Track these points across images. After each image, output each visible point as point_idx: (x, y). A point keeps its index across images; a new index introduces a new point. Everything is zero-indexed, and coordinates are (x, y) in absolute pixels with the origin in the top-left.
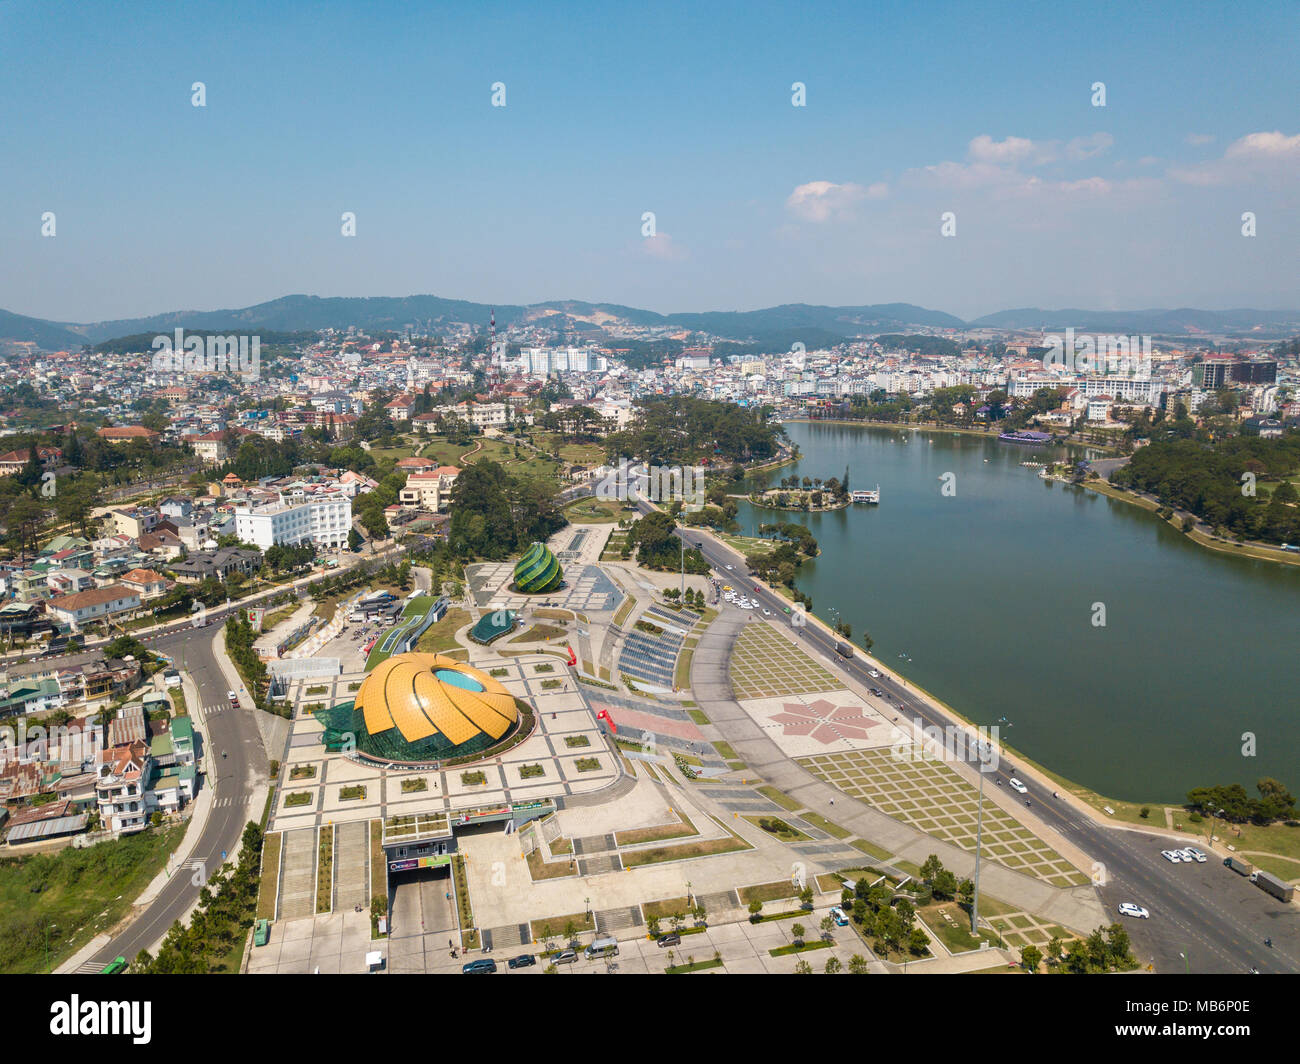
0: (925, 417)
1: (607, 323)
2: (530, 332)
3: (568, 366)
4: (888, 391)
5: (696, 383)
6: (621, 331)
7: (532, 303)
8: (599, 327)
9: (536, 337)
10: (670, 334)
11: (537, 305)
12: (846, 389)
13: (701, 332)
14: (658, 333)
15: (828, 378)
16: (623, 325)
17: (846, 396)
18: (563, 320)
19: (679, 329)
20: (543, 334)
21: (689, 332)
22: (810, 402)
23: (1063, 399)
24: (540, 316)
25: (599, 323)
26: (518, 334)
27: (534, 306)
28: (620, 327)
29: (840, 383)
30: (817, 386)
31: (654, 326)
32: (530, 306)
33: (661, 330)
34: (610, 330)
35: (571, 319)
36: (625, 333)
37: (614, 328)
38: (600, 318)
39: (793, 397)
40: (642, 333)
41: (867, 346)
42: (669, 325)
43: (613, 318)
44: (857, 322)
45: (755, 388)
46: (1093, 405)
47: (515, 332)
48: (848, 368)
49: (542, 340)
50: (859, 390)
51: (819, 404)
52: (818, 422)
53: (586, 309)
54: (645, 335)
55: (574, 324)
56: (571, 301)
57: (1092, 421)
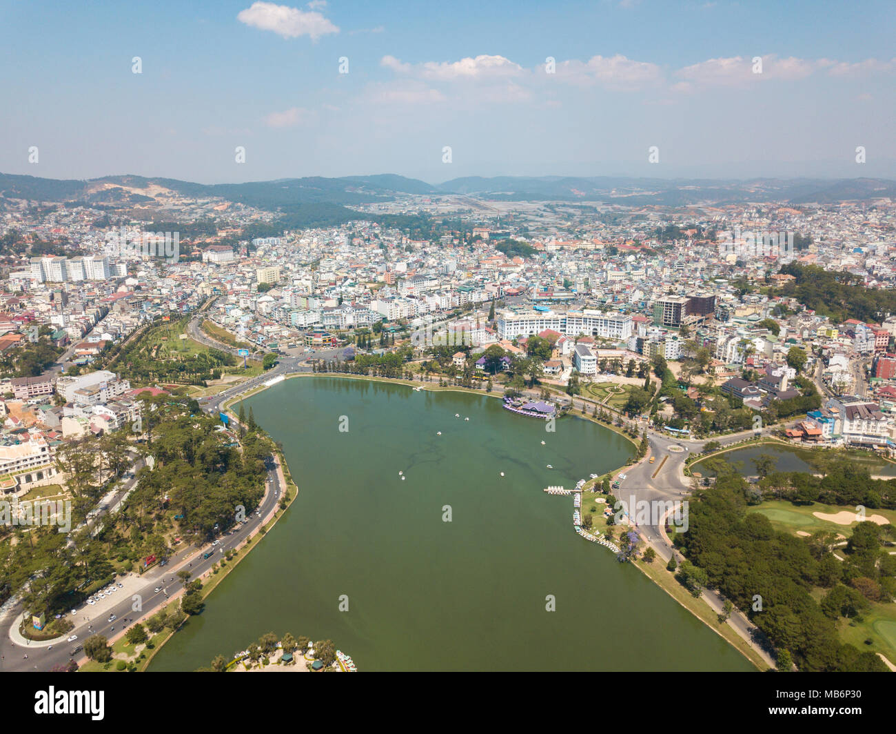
0: (428, 368)
1: (160, 195)
2: (77, 213)
3: (85, 274)
4: (389, 319)
5: (215, 289)
6: (170, 202)
7: (92, 178)
8: (153, 199)
9: (83, 220)
10: (214, 205)
11: (96, 180)
12: (350, 320)
13: (239, 204)
14: (204, 204)
15: (332, 309)
16: (174, 197)
17: (351, 327)
18: (120, 194)
19: (221, 201)
20: (91, 214)
21: (230, 203)
22: (316, 339)
23: (552, 347)
24: (99, 190)
25: (152, 195)
26: (66, 216)
27: (94, 180)
28: (171, 199)
29: (344, 315)
30: (323, 318)
31: (200, 198)
32: (91, 180)
33: (206, 201)
34: (161, 202)
35: (127, 192)
36: (174, 205)
37: (165, 200)
38: (154, 191)
39: (300, 328)
40: (189, 204)
41: (368, 224)
42: (214, 195)
43: (165, 191)
44: (360, 192)
45: (264, 310)
46: (584, 360)
47: (63, 213)
48: (350, 289)
49: (89, 221)
50: (363, 320)
51: (325, 341)
52: (323, 375)
53: (142, 182)
54: (193, 206)
55: (129, 196)
56: (128, 175)
57: (584, 375)
